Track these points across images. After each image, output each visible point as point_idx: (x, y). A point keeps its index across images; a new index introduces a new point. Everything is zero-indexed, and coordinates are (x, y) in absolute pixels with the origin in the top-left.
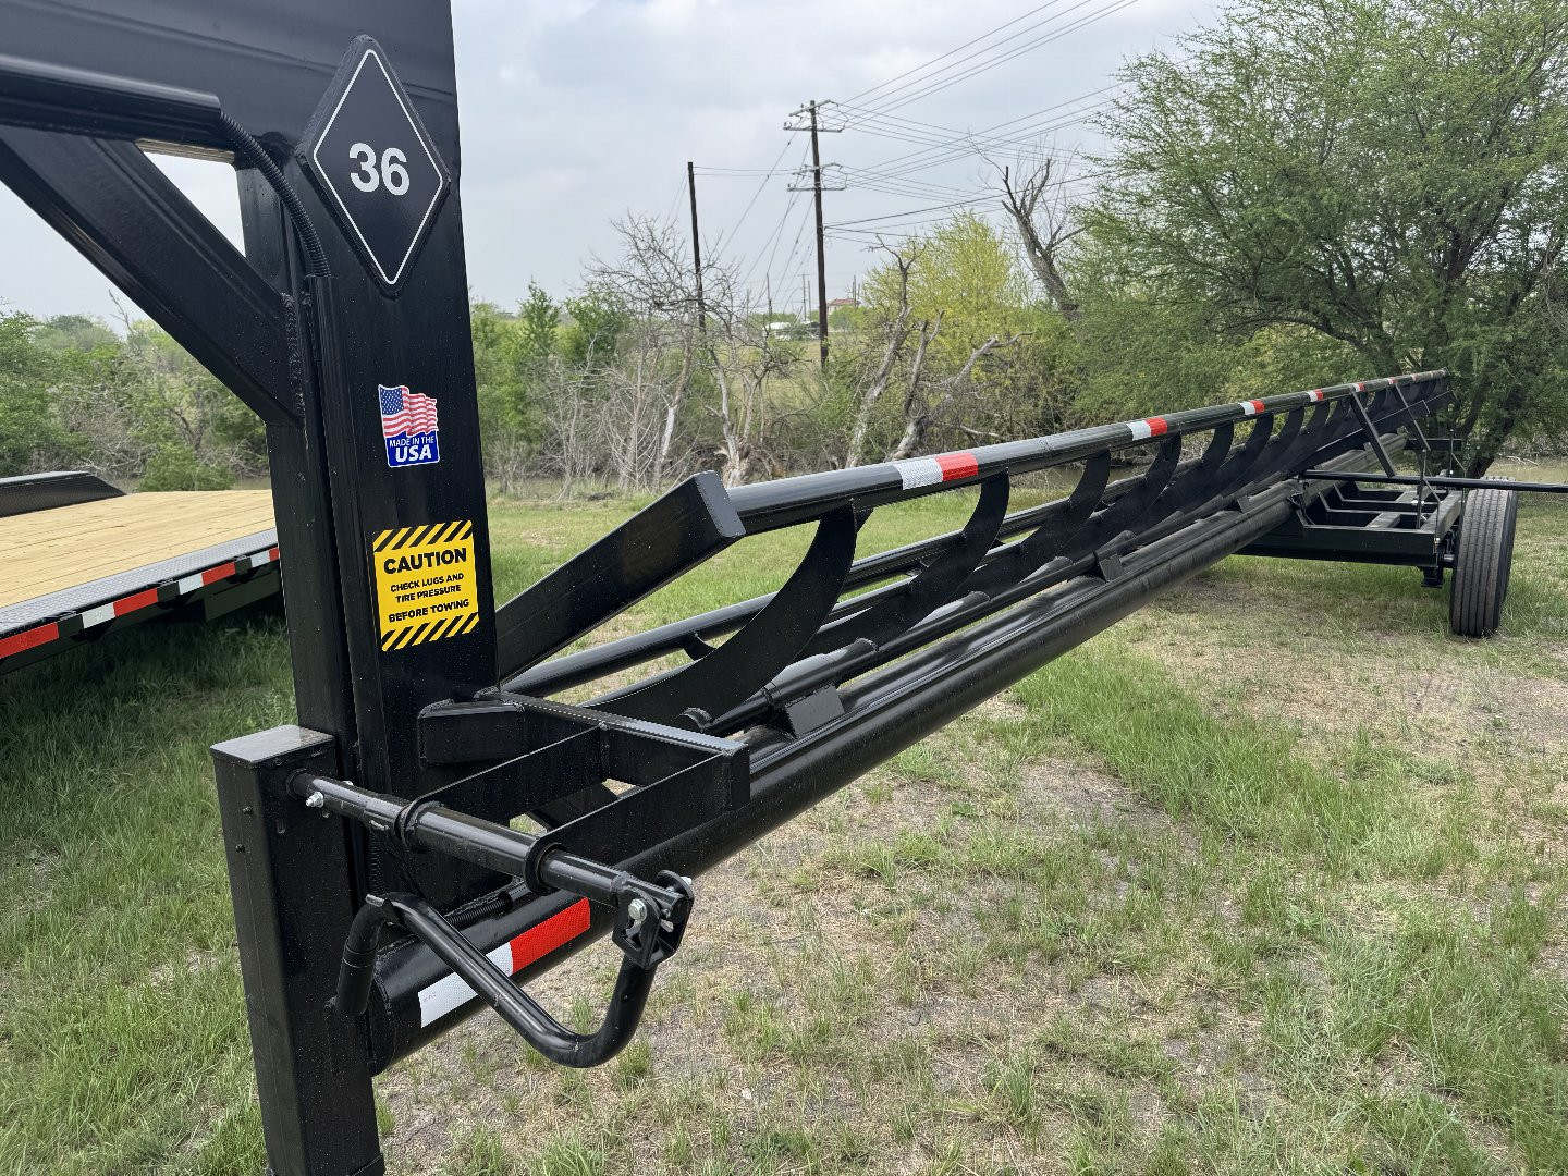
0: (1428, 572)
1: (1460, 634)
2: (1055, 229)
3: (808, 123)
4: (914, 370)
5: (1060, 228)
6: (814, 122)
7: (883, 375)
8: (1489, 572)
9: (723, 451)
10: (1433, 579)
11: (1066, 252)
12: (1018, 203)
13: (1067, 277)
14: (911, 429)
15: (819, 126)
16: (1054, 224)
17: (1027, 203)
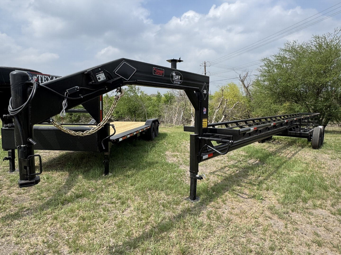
0: (308, 139)
1: (313, 148)
2: (248, 84)
3: (204, 65)
4: (224, 107)
5: (249, 84)
6: (205, 65)
7: (219, 108)
8: (317, 139)
9: (191, 119)
10: (309, 140)
11: (250, 88)
12: (242, 80)
13: (250, 92)
14: (224, 116)
15: (206, 66)
16: (248, 83)
17: (243, 80)
